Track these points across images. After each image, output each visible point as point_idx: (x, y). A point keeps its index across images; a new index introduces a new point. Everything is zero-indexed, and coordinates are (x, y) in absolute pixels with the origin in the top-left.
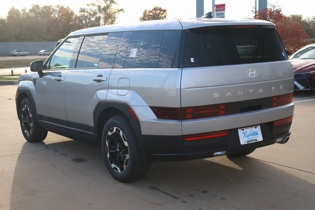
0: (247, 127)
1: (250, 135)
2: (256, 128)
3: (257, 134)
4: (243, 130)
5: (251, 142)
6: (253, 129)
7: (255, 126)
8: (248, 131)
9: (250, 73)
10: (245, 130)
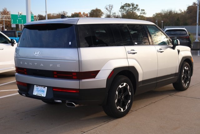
0: (39, 85)
1: (39, 91)
2: (44, 88)
3: (44, 92)
4: (37, 87)
5: (38, 95)
6: (43, 88)
7: (44, 86)
8: (40, 88)
9: (36, 53)
10: (38, 87)
